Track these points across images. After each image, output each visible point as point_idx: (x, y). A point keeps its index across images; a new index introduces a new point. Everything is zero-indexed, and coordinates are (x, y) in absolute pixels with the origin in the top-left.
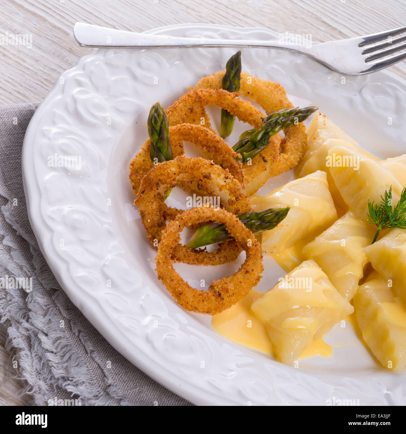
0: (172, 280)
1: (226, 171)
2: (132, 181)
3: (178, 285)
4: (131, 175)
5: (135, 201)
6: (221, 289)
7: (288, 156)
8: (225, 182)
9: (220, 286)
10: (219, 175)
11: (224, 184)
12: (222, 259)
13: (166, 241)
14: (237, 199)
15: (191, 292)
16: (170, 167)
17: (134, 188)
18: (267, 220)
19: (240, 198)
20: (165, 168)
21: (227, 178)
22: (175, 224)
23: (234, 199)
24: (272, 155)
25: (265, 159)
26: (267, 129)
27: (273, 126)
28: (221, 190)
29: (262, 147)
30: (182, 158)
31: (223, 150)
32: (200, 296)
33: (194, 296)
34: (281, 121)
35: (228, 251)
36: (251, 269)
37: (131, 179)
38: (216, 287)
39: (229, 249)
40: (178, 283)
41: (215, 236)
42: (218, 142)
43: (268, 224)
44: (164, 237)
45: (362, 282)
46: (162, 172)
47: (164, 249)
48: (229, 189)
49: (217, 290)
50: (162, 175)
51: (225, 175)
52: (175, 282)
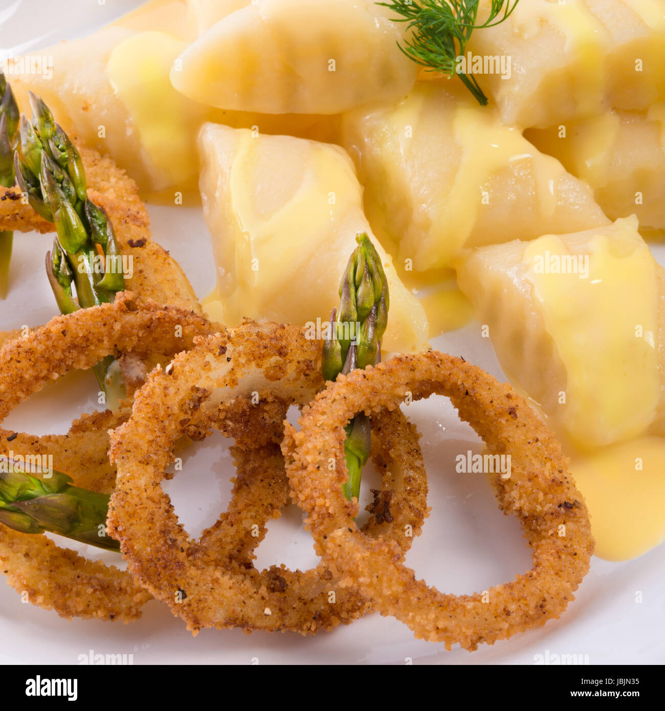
0: (508, 613)
1: (200, 344)
2: (86, 612)
3: (523, 601)
4: (65, 610)
5: (189, 628)
6: (550, 496)
7: (112, 190)
8: (229, 360)
9: (541, 496)
10: (207, 366)
11: (231, 365)
12: (418, 463)
13: (390, 587)
14: (281, 352)
15: (548, 578)
16: (138, 488)
17: (112, 617)
18: (369, 304)
19: (284, 343)
20: (136, 500)
21: (223, 350)
22: (338, 542)
23: (275, 359)
24: (128, 220)
25: (135, 241)
26: (69, 196)
27: (66, 176)
28: (234, 382)
29: (108, 231)
30: (120, 443)
31: (93, 330)
32: (563, 557)
33: (557, 574)
34: (62, 150)
35: (397, 440)
36: (505, 400)
37: (77, 614)
38: (539, 508)
39: (392, 434)
40: (519, 600)
41: (357, 453)
42: (64, 333)
43: (381, 307)
44: (370, 585)
45: (571, 168)
46: (145, 514)
47: (414, 600)
48: (249, 361)
49: (548, 507)
50: (151, 521)
51: (210, 351)
52: (512, 607)
